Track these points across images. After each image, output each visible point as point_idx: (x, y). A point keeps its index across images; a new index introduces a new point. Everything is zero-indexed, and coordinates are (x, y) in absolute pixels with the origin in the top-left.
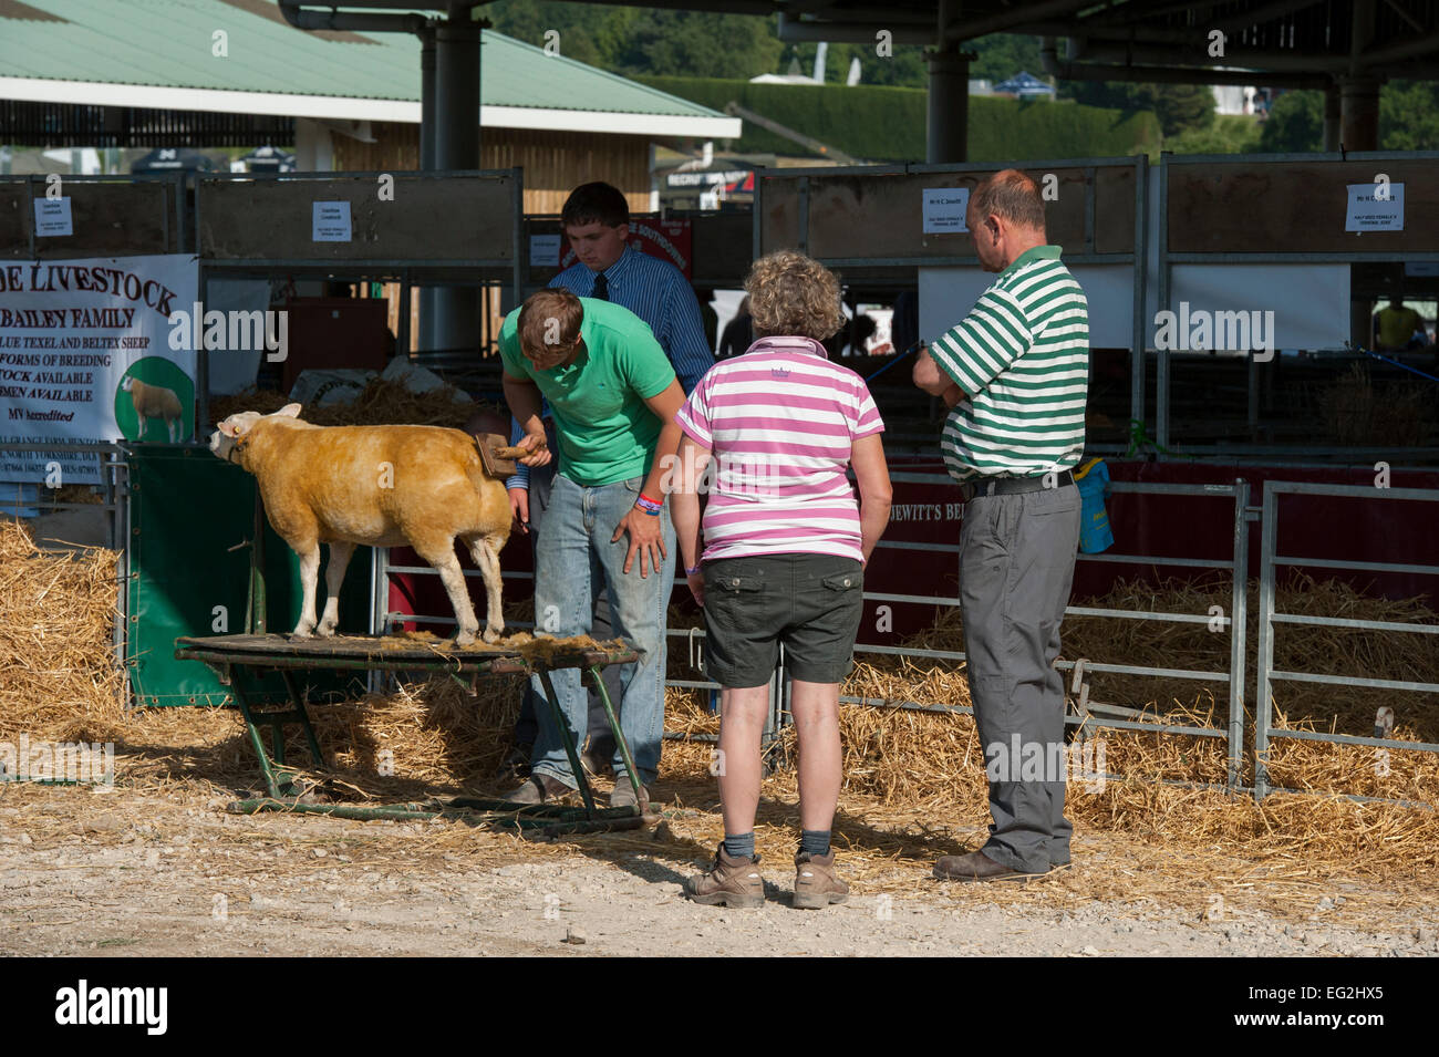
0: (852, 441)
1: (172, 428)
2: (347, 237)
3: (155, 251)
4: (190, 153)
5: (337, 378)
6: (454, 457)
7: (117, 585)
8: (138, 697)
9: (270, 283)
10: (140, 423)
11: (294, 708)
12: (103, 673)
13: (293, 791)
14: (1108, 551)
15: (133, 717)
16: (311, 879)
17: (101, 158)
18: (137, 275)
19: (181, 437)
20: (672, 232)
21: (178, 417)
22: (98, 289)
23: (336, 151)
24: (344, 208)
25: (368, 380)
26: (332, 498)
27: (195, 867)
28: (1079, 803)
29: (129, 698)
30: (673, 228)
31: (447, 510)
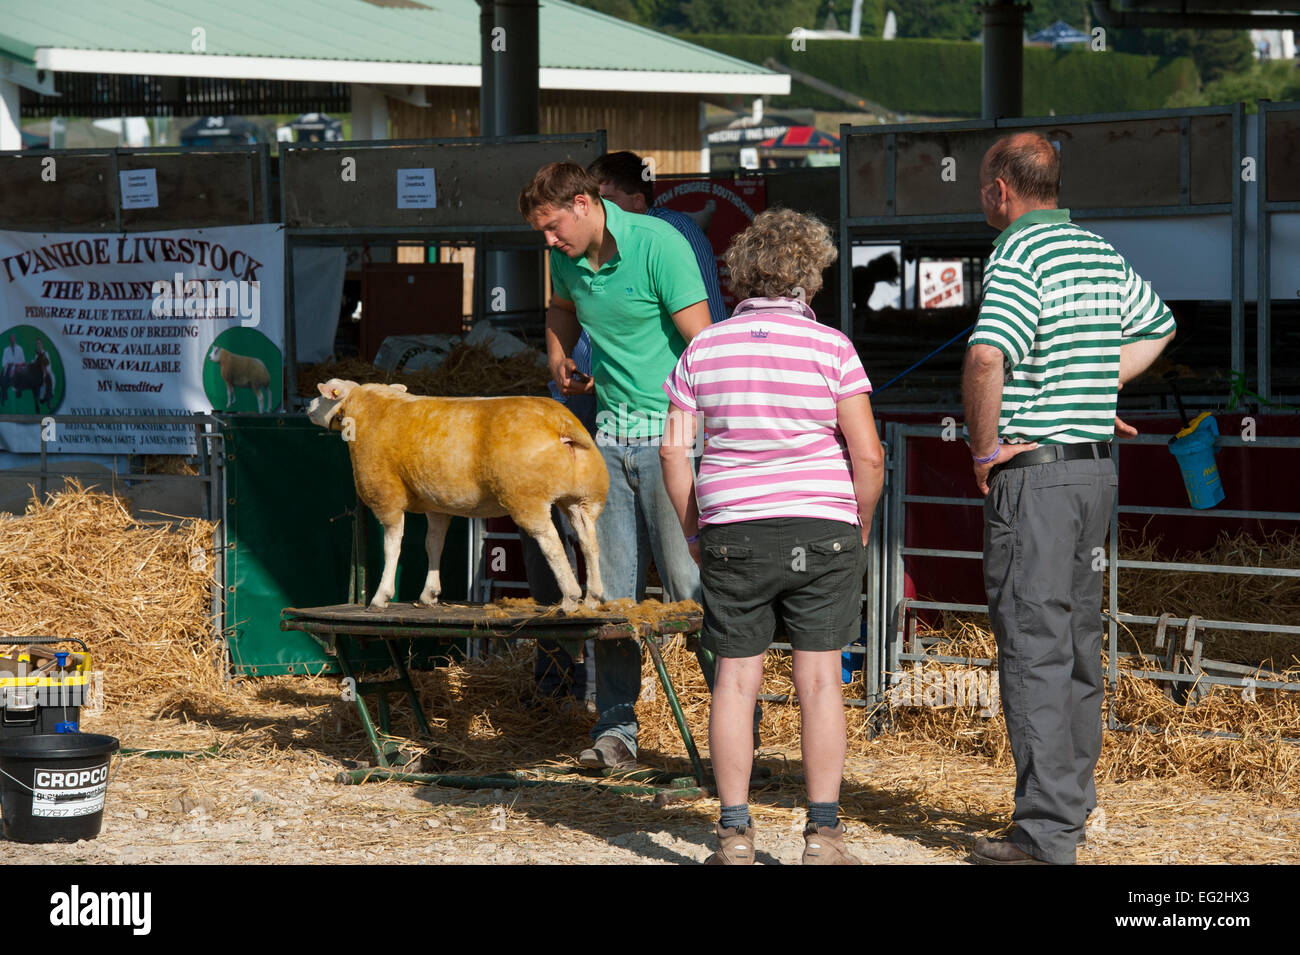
0: (837, 402)
1: (260, 397)
2: (431, 203)
3: (241, 221)
4: (237, 120)
5: (420, 344)
6: (547, 425)
7: (214, 555)
8: (237, 666)
9: (345, 250)
10: (229, 393)
11: (399, 677)
12: (202, 643)
13: (400, 760)
14: (1219, 507)
15: (233, 686)
16: (428, 851)
17: (151, 126)
18: (222, 245)
19: (270, 406)
20: (747, 192)
21: (265, 386)
22: (184, 260)
23: (391, 116)
24: (428, 174)
25: (451, 345)
26: (423, 470)
27: (310, 841)
28: (1195, 763)
29: (228, 669)
30: (746, 187)
31: (540, 476)
